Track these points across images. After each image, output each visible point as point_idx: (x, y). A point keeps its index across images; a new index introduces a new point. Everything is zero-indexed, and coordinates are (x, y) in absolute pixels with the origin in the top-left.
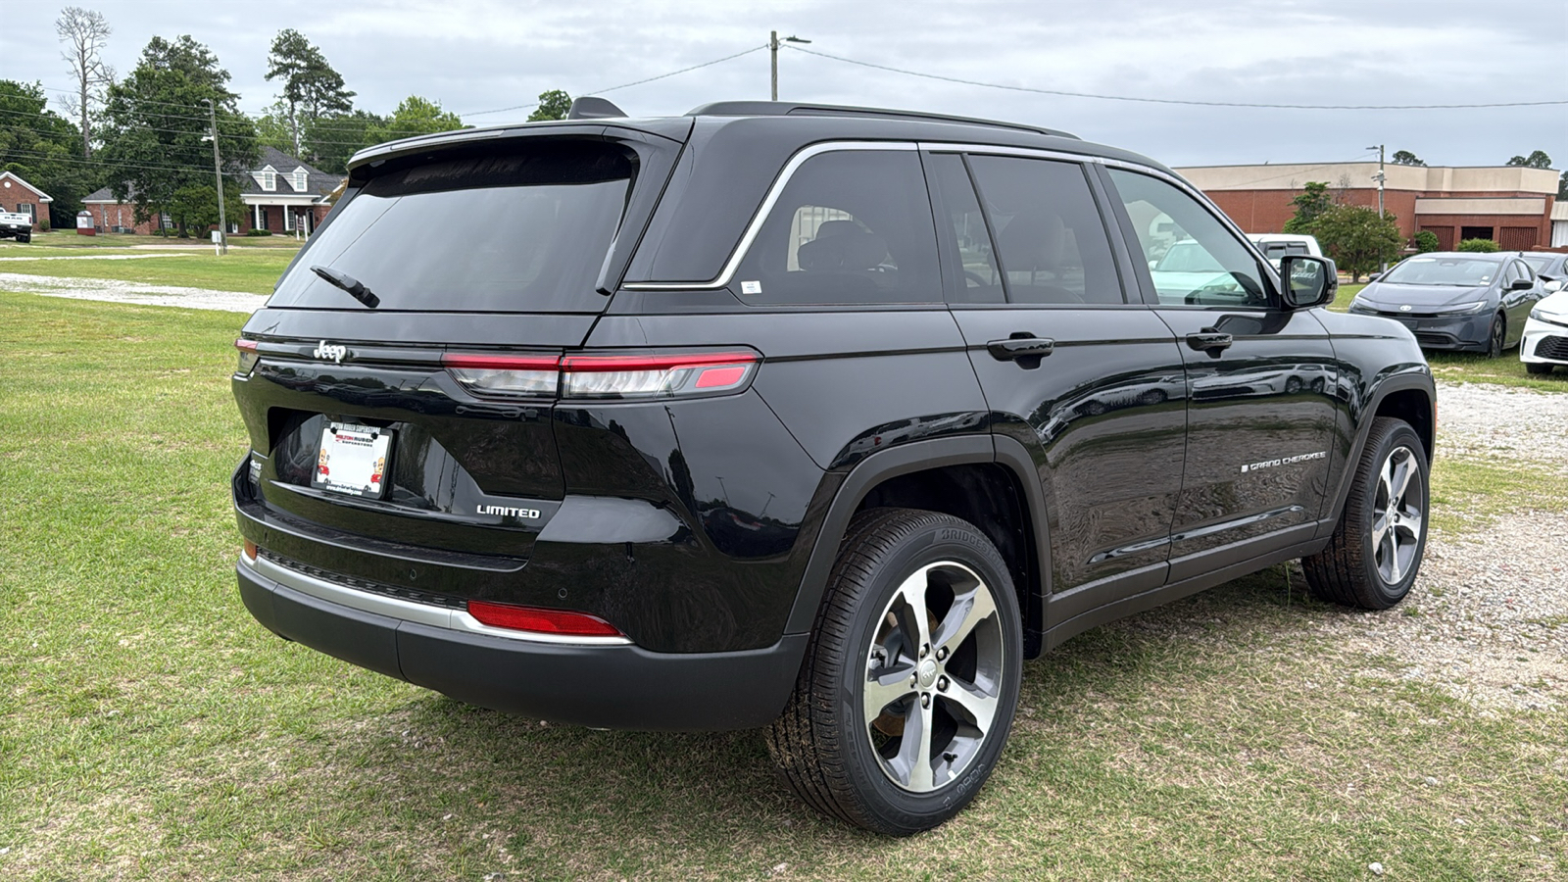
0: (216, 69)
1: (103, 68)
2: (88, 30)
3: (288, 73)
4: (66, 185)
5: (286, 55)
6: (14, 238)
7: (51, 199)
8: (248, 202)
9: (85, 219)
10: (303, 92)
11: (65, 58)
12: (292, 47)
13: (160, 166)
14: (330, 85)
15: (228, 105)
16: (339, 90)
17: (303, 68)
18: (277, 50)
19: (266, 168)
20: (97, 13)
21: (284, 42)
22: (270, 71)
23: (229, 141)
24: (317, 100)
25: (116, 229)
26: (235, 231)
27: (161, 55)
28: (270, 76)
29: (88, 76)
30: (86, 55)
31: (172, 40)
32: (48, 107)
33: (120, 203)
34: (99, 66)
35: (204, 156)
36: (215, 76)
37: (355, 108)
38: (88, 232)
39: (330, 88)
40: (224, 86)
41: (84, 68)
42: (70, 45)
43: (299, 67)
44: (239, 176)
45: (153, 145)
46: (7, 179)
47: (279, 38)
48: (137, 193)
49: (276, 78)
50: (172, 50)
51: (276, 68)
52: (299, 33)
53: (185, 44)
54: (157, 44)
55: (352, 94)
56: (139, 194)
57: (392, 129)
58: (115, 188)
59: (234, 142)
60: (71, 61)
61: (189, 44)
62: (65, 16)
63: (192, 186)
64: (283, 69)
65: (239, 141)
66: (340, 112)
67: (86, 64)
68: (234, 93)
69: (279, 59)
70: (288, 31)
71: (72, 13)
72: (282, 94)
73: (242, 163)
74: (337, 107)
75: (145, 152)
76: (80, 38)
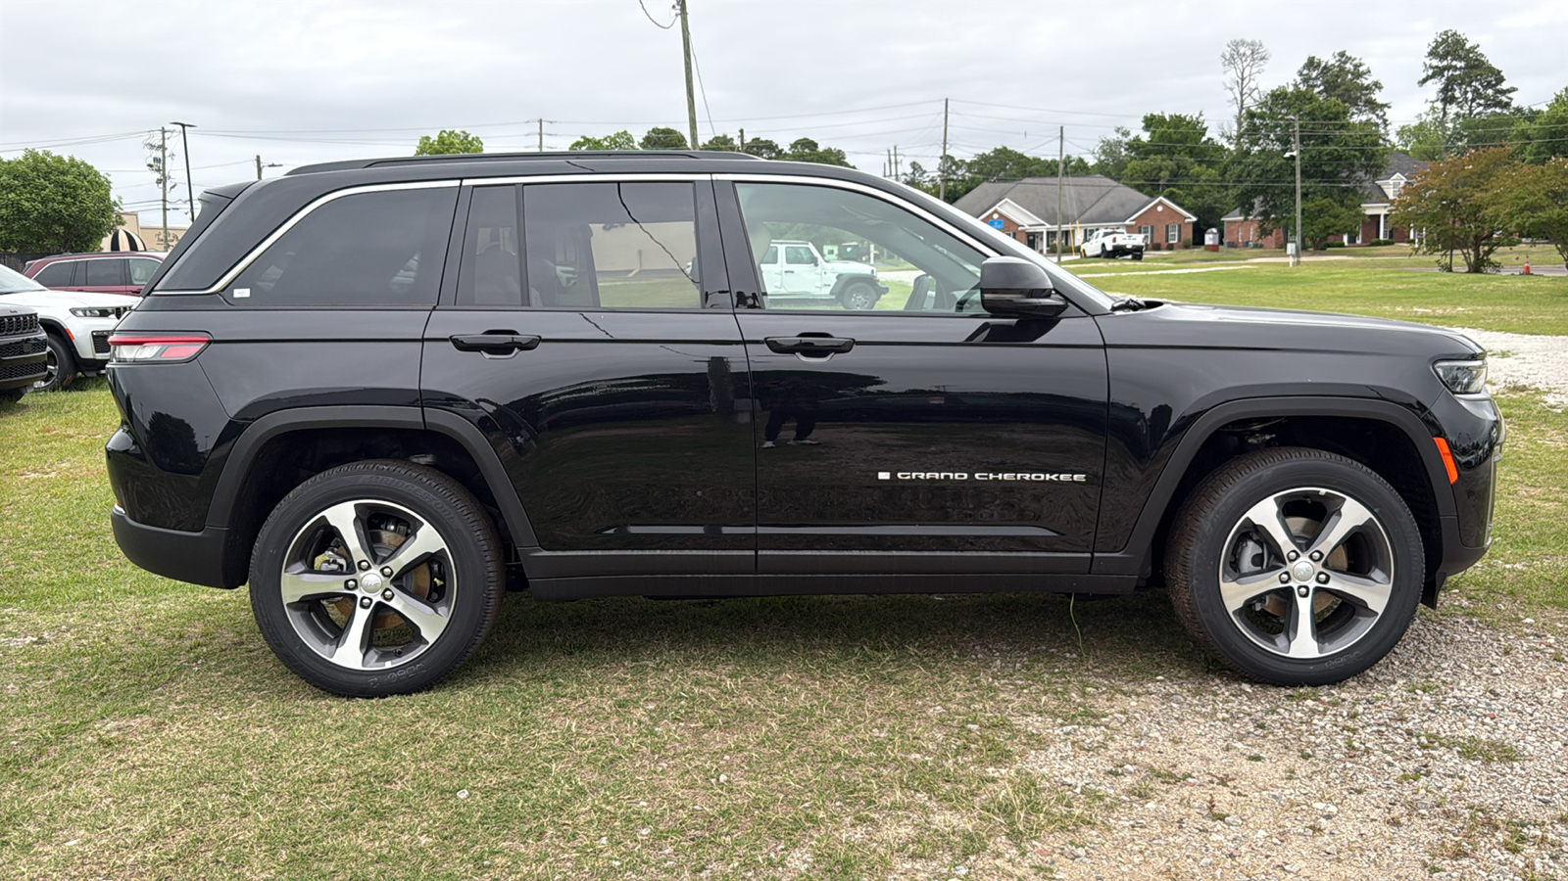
0: (1366, 81)
1: (1259, 92)
2: (1249, 59)
3: (1443, 76)
4: (1214, 205)
5: (1443, 57)
6: (1130, 257)
7: (1194, 219)
8: (1369, 212)
9: (1211, 236)
10: (1457, 94)
11: (1227, 88)
12: (1450, 48)
13: (1284, 182)
14: (1489, 83)
15: (1377, 115)
16: (1499, 87)
17: (1461, 68)
18: (1433, 54)
19: (1395, 177)
20: (1257, 41)
21: (1442, 44)
22: (1424, 76)
23: (1353, 152)
24: (1473, 100)
25: (1246, 244)
26: (1359, 242)
27: (1314, 74)
28: (1424, 81)
29: (1245, 102)
30: (1245, 83)
31: (1328, 58)
32: (1208, 135)
33: (1246, 220)
34: (1256, 91)
35: (1326, 170)
36: (1367, 88)
37: (1514, 104)
38: (1214, 248)
39: (1489, 85)
40: (1373, 97)
41: (1242, 95)
42: (1233, 74)
43: (1455, 68)
44: (1360, 187)
45: (1279, 162)
46: (1160, 203)
47: (1436, 41)
48: (1262, 209)
49: (1430, 82)
50: (1325, 67)
51: (1430, 72)
52: (1458, 33)
53: (1339, 60)
54: (1312, 63)
55: (1514, 90)
56: (1264, 211)
57: (1540, 124)
58: (1242, 205)
59: (1357, 153)
60: (1231, 89)
61: (1343, 59)
62: (1229, 49)
63: (1312, 199)
64: (1438, 72)
65: (1363, 152)
66: (1498, 110)
67: (1244, 91)
68: (1384, 102)
69: (1435, 62)
70: (1446, 33)
71: (1236, 45)
72: (1434, 98)
73: (1366, 174)
74: (1495, 106)
75: (1270, 170)
76: (1240, 66)
